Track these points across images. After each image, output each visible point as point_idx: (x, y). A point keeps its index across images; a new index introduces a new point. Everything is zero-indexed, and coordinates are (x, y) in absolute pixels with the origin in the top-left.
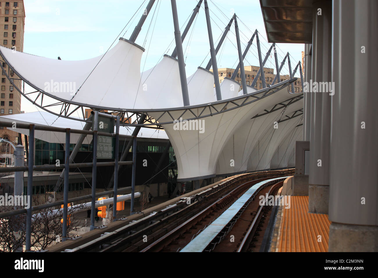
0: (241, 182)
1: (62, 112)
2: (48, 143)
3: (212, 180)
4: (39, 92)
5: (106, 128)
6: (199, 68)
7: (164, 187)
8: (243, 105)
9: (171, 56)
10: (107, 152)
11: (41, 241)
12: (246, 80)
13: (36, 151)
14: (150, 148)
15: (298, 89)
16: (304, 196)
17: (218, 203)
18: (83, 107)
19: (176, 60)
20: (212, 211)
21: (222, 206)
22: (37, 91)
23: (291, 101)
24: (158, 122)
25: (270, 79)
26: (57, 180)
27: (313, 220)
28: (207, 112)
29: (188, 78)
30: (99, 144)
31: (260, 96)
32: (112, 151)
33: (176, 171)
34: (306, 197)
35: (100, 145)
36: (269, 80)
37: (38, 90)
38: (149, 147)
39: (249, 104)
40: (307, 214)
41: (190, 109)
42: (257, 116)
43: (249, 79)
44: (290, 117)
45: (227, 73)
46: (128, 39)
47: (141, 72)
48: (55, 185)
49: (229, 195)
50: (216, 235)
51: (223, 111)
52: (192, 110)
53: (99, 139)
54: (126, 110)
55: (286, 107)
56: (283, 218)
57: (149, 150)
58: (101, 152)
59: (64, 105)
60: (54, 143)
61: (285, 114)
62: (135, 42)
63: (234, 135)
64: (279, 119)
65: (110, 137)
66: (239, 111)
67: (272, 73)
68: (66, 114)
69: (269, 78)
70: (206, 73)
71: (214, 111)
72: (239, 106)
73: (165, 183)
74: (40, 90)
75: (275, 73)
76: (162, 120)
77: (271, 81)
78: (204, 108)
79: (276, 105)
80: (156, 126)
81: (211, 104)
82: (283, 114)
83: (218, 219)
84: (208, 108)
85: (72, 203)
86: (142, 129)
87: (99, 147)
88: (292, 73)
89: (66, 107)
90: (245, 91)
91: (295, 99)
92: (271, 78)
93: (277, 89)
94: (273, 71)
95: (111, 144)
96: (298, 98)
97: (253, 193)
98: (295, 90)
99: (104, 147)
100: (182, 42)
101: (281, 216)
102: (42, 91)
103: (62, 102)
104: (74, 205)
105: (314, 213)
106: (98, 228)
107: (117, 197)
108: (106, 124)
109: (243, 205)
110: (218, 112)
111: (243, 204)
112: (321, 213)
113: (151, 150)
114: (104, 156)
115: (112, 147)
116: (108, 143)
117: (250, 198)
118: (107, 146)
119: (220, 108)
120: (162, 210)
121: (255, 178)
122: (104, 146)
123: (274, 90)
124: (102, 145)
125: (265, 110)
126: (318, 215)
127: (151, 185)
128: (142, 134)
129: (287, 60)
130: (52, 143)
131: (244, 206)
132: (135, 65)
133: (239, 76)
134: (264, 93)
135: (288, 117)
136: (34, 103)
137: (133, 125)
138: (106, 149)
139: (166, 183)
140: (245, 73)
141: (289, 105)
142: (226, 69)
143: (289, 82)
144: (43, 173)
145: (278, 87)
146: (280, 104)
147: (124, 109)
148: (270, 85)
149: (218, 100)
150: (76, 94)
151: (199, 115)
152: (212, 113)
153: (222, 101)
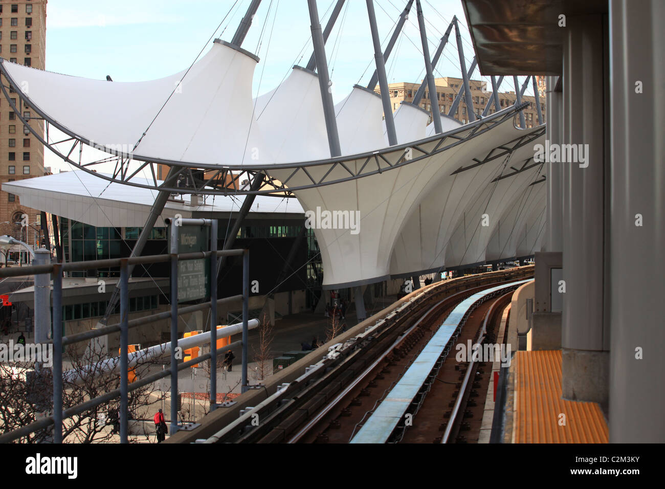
0: (435, 297)
1: (116, 174)
2: (93, 227)
3: (384, 285)
4: (75, 140)
5: (193, 243)
6: (356, 86)
7: (299, 296)
8: (435, 152)
9: (305, 67)
10: (196, 287)
11: (84, 424)
12: (438, 102)
13: (72, 241)
14: (273, 230)
15: (530, 116)
16: (552, 350)
17: (396, 348)
18: (153, 164)
19: (315, 75)
20: (387, 364)
21: (405, 351)
22: (71, 137)
23: (520, 142)
24: (286, 187)
25: (481, 100)
27: (572, 420)
28: (372, 166)
29: (337, 105)
30: (182, 275)
31: (464, 135)
32: (206, 284)
33: (319, 266)
34: (554, 351)
35: (183, 277)
36: (480, 102)
37: (73, 136)
38: (271, 228)
39: (446, 149)
40: (559, 402)
41: (342, 162)
42: (460, 170)
43: (444, 100)
44: (519, 169)
45: (405, 91)
46: (230, 42)
47: (254, 96)
48: (108, 302)
49: (415, 328)
50: (396, 424)
51: (400, 165)
52: (345, 163)
53: (182, 267)
54: (228, 167)
55: (511, 153)
56: (517, 413)
57: (271, 232)
58: (185, 289)
59: (120, 161)
60: (103, 228)
61: (509, 165)
62: (242, 47)
63: (420, 206)
64: (500, 174)
65: (201, 260)
66: (428, 162)
67: (485, 89)
68: (123, 176)
69: (480, 98)
70: (368, 95)
71: (384, 165)
72: (427, 155)
73: (301, 291)
74: (76, 136)
76: (294, 183)
77: (483, 103)
78: (366, 159)
79: (493, 150)
80: (283, 193)
81: (378, 152)
82: (505, 166)
83: (397, 386)
84: (373, 159)
85: (139, 345)
86: (258, 198)
87: (181, 281)
89: (123, 164)
90: (438, 128)
91: (526, 139)
92: (482, 97)
93: (493, 122)
94: (486, 86)
95: (202, 272)
96: (531, 137)
97: (458, 323)
98: (525, 118)
99: (191, 280)
100: (325, 43)
101: (513, 411)
102: (80, 139)
103: (116, 156)
104: (141, 349)
105: (572, 401)
106: (183, 428)
107: (217, 330)
108: (193, 237)
109: (441, 352)
110: (391, 166)
111: (441, 350)
112: (585, 401)
113: (275, 232)
114: (191, 296)
115: (205, 276)
116: (196, 272)
117: (454, 334)
118: (196, 276)
119: (394, 159)
120: (298, 380)
121: (460, 288)
122: (191, 277)
123: (489, 124)
124: (187, 277)
125: (474, 160)
126: (580, 403)
127: (276, 295)
128: (258, 206)
130: (101, 228)
131: (443, 354)
132: (243, 86)
133: (427, 96)
134: (471, 130)
135: (515, 169)
136: (66, 159)
137: (242, 192)
138: (194, 282)
139: (303, 291)
140: (437, 90)
141: (516, 149)
142: (403, 85)
143: (515, 110)
144: (85, 281)
145: (495, 120)
146: (500, 147)
147: (226, 166)
148: (482, 117)
149: (390, 146)
150: (140, 141)
151: (358, 172)
152: (381, 168)
153: (398, 146)
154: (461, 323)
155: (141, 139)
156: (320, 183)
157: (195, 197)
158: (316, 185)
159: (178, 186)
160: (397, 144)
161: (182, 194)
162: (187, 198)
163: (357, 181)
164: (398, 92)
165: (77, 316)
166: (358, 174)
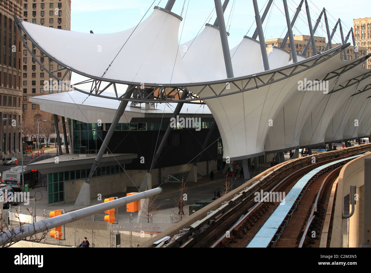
1: (92, 90)
4: (67, 69)
6: (246, 37)
7: (213, 165)
8: (291, 75)
9: (213, 25)
13: (74, 132)
18: (116, 84)
19: (218, 29)
22: (64, 68)
23: (345, 69)
25: (322, 48)
26: (92, 164)
28: (252, 84)
31: (310, 64)
39: (298, 73)
41: (233, 81)
43: (301, 48)
44: (344, 86)
46: (164, 8)
48: (91, 169)
51: (270, 83)
52: (235, 82)
54: (162, 85)
55: (339, 76)
59: (95, 82)
61: (338, 83)
62: (172, 11)
63: (284, 108)
64: (333, 89)
66: (287, 81)
67: (324, 42)
68: (97, 92)
70: (252, 42)
71: (259, 83)
72: (287, 77)
73: (214, 160)
74: (67, 67)
75: (327, 41)
78: (248, 80)
79: (328, 74)
81: (256, 75)
82: (336, 83)
84: (253, 80)
86: (185, 105)
88: (344, 40)
89: (96, 84)
90: (295, 60)
91: (349, 67)
93: (328, 56)
94: (325, 39)
96: (351, 66)
98: (348, 58)
102: (69, 68)
103: (92, 79)
110: (264, 84)
119: (266, 79)
123: (325, 57)
125: (316, 80)
128: (187, 110)
129: (338, 26)
134: (314, 61)
135: (342, 86)
137: (174, 101)
139: (216, 160)
140: (295, 43)
141: (342, 73)
142: (277, 40)
143: (341, 48)
144: (79, 156)
145: (329, 54)
146: (333, 72)
147: (161, 84)
148: (321, 52)
149: (265, 71)
150: (107, 69)
151: (243, 87)
152: (258, 85)
153: (270, 71)
154: (298, 199)
155: (108, 68)
156: (220, 94)
157: (148, 104)
158: (217, 96)
159: (138, 98)
160: (269, 69)
161: (141, 103)
162: (143, 105)
163: (243, 93)
164: (274, 44)
165: (73, 178)
166: (243, 89)
